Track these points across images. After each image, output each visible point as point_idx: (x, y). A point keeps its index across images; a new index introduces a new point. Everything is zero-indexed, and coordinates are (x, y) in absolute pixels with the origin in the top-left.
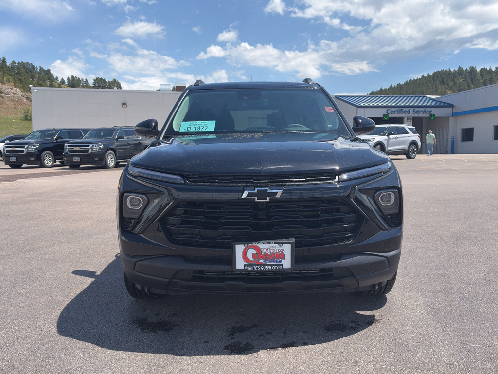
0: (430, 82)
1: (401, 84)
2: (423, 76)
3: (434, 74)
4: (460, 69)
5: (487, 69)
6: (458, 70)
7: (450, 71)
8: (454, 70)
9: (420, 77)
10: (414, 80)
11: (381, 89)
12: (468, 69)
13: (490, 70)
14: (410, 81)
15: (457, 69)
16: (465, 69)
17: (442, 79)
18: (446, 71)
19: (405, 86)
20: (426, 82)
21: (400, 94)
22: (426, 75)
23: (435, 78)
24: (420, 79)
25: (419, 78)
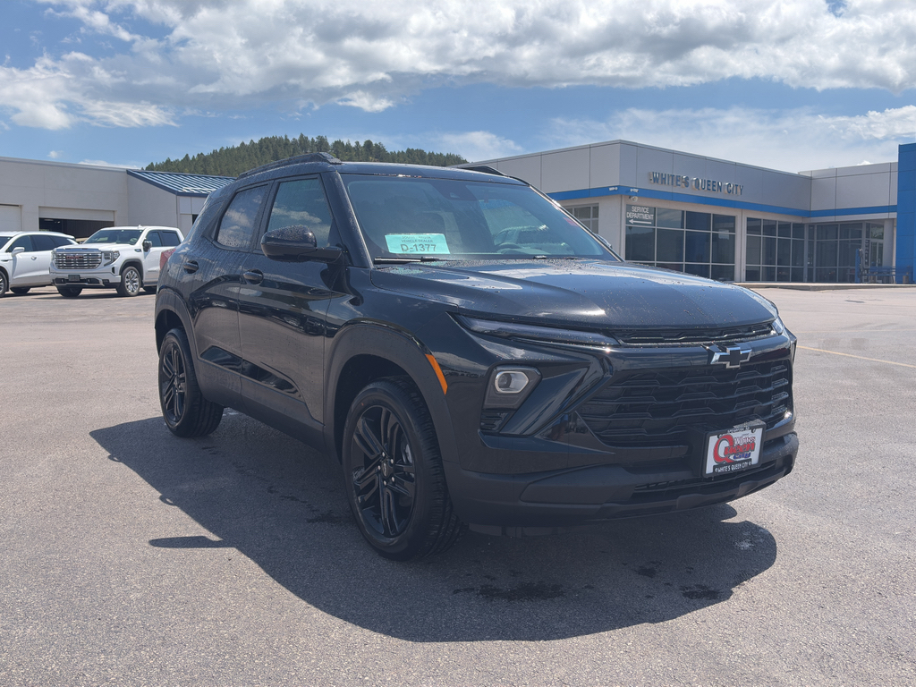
0: (256, 157)
1: (205, 154)
2: (243, 144)
3: (261, 141)
4: (303, 139)
5: (343, 143)
6: (300, 141)
7: (287, 139)
8: (294, 139)
9: (237, 145)
10: (228, 149)
11: (168, 161)
12: (316, 140)
13: (349, 145)
14: (221, 150)
15: (297, 138)
16: (310, 139)
17: (276, 152)
18: (281, 138)
19: (212, 160)
20: (249, 155)
21: (205, 172)
22: (247, 143)
23: (264, 149)
24: (238, 148)
25: (235, 147)
